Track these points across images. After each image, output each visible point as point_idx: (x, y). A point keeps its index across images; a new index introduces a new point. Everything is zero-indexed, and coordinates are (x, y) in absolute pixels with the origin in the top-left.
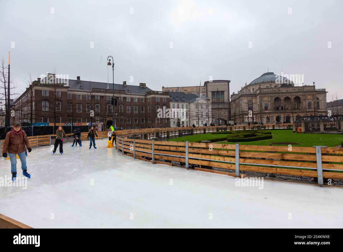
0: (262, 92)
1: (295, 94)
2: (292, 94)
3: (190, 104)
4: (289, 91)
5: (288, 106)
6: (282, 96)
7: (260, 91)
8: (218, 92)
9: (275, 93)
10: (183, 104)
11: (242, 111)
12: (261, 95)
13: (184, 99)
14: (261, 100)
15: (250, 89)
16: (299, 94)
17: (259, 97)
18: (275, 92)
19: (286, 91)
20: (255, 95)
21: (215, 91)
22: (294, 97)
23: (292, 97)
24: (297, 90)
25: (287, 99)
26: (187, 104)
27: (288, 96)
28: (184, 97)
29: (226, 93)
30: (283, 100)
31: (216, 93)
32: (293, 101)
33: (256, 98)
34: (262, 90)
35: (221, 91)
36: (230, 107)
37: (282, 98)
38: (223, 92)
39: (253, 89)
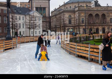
0: (80, 9)
1: (102, 12)
2: (100, 12)
3: (25, 16)
4: (98, 9)
5: (97, 21)
6: (94, 13)
7: (79, 8)
8: (41, 8)
9: (89, 11)
10: (20, 16)
11: (64, 24)
12: (80, 12)
13: (20, 12)
14: (79, 16)
15: (68, 7)
16: (105, 12)
17: (78, 13)
18: (89, 9)
19: (96, 10)
20: (74, 12)
21: (38, 7)
22: (101, 14)
23: (100, 14)
24: (103, 9)
25: (97, 15)
26: (23, 16)
27: (98, 13)
28: (21, 10)
29: (47, 9)
30: (94, 16)
31: (39, 9)
32: (101, 17)
33: (75, 14)
34: (80, 8)
35: (43, 8)
36: (50, 20)
37: (94, 15)
38: (44, 8)
39: (70, 7)
